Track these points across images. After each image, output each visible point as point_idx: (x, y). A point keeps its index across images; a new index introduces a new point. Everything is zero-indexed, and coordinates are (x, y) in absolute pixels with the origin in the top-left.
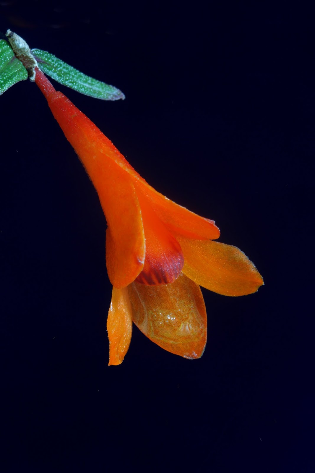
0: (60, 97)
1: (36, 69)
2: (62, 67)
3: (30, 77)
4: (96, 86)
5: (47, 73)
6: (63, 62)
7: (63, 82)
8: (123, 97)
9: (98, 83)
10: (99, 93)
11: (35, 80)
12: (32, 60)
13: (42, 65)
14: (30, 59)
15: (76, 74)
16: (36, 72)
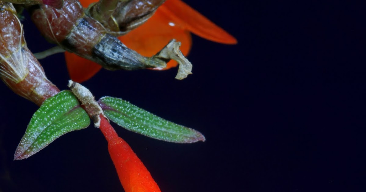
0: (118, 143)
1: (101, 116)
2: (136, 113)
3: (95, 123)
4: (173, 130)
5: (113, 120)
6: (138, 108)
7: (130, 128)
8: (204, 139)
9: (176, 126)
10: (174, 136)
11: (99, 126)
12: (96, 107)
13: (108, 113)
14: (95, 106)
15: (151, 119)
16: (101, 118)
